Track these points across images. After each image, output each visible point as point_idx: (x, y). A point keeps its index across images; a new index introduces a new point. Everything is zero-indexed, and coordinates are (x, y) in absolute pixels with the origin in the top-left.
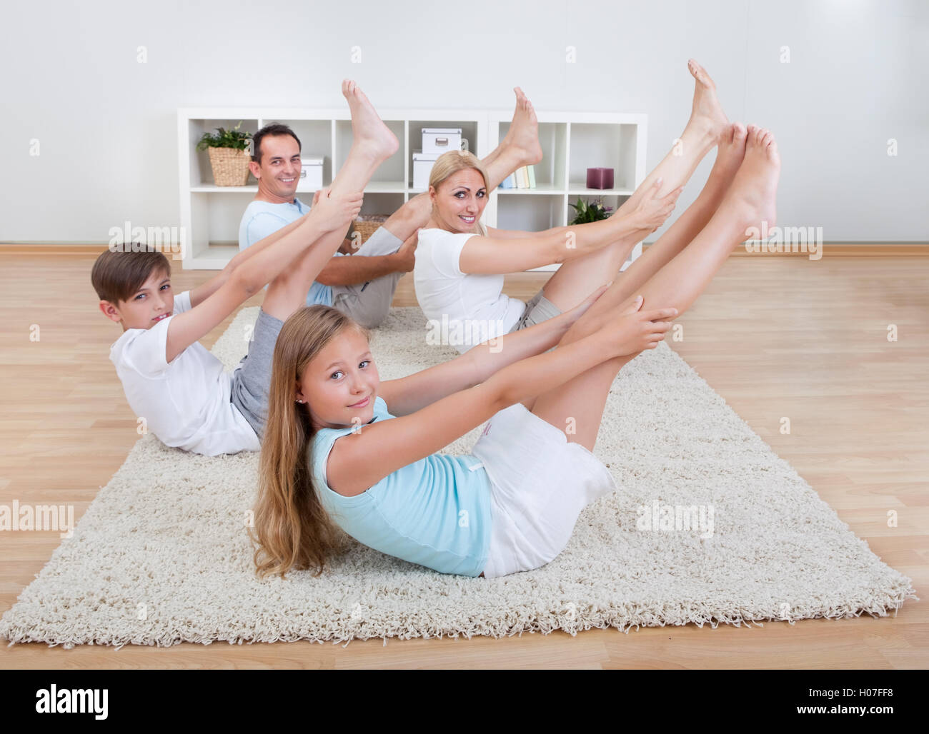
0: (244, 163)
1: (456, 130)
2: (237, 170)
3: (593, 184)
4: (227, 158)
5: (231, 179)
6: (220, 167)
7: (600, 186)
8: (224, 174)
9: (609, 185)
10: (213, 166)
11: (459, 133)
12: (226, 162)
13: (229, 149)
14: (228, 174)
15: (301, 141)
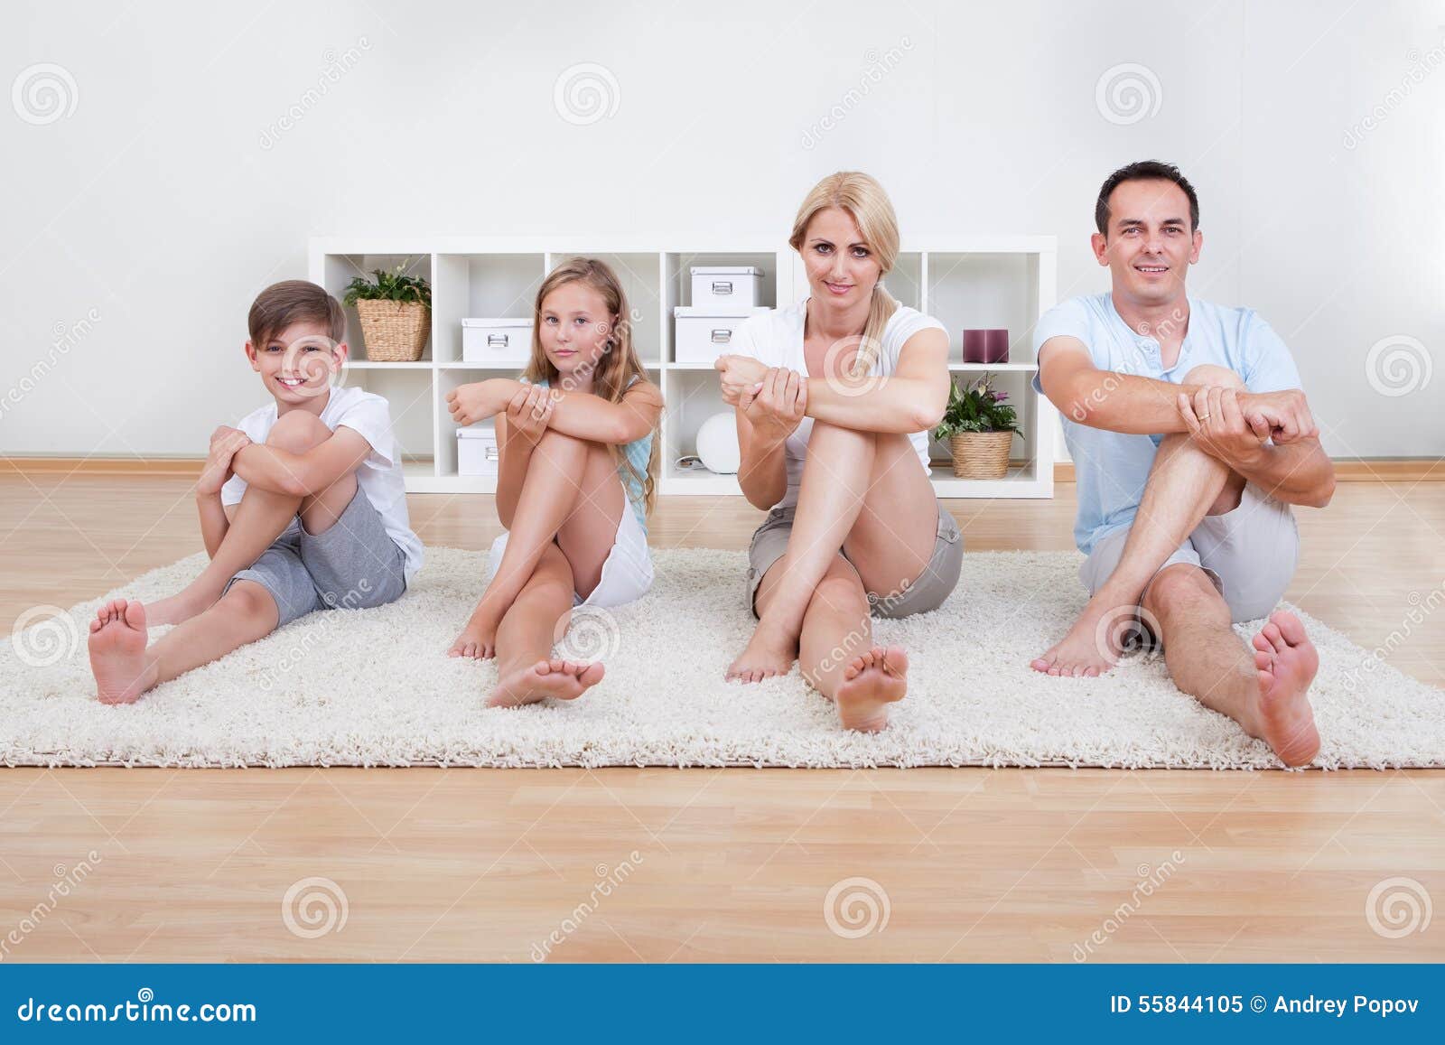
0: (412, 323)
1: (744, 269)
2: (401, 335)
3: (972, 355)
4: (385, 315)
5: (392, 349)
6: (374, 330)
7: (983, 358)
8: (380, 342)
9: (999, 354)
10: (364, 329)
11: (748, 274)
12: (383, 322)
13: (387, 302)
14: (388, 341)
15: (1199, 199)
